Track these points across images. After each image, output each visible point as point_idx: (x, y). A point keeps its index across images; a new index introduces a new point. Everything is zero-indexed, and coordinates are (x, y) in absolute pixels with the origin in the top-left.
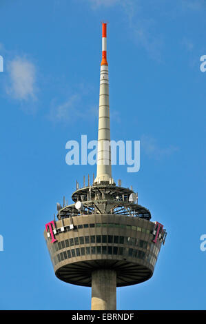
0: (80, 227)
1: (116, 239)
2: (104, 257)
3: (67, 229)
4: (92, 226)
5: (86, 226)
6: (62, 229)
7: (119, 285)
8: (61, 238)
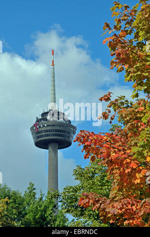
0: (49, 126)
1: (62, 131)
2: (56, 137)
3: (44, 126)
4: (54, 126)
5: (52, 125)
6: (42, 126)
7: (59, 149)
8: (40, 130)
